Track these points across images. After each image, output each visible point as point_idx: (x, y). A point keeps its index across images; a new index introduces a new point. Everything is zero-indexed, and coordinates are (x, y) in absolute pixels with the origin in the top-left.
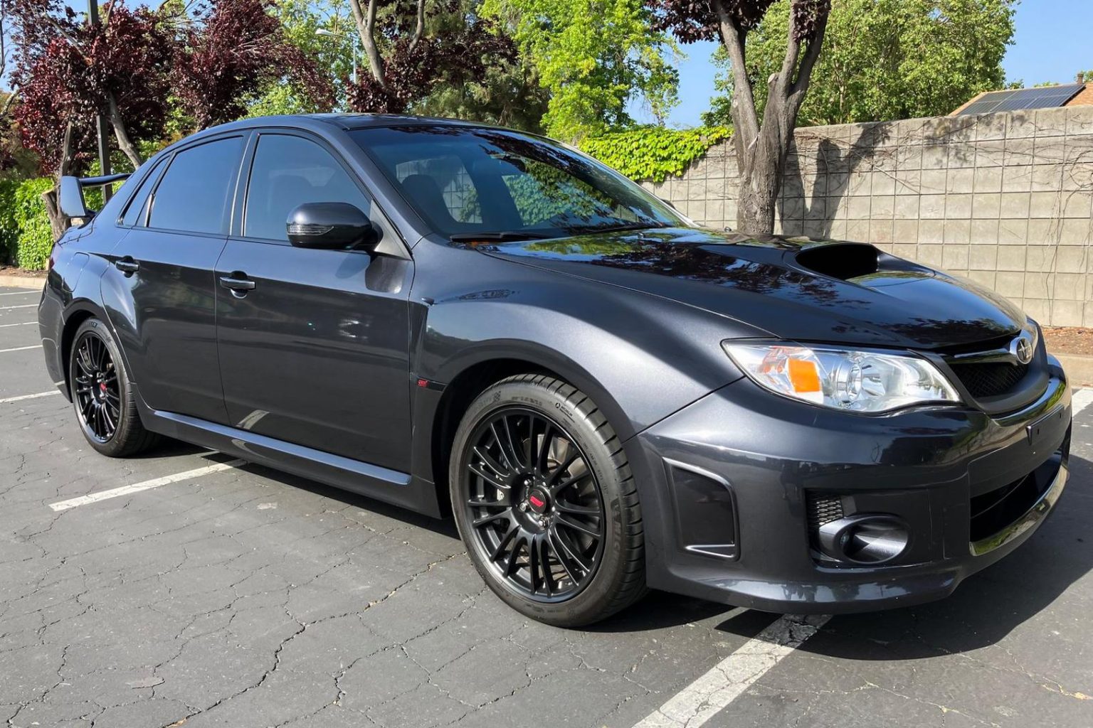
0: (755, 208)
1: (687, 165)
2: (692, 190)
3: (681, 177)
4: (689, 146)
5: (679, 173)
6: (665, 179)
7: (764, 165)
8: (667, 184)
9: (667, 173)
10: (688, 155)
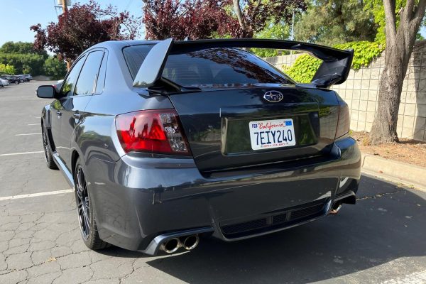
0: (388, 85)
1: (370, 60)
2: (373, 73)
3: (367, 66)
4: (372, 50)
5: (366, 65)
6: (360, 68)
7: (393, 61)
8: (360, 70)
9: (360, 65)
10: (371, 55)
